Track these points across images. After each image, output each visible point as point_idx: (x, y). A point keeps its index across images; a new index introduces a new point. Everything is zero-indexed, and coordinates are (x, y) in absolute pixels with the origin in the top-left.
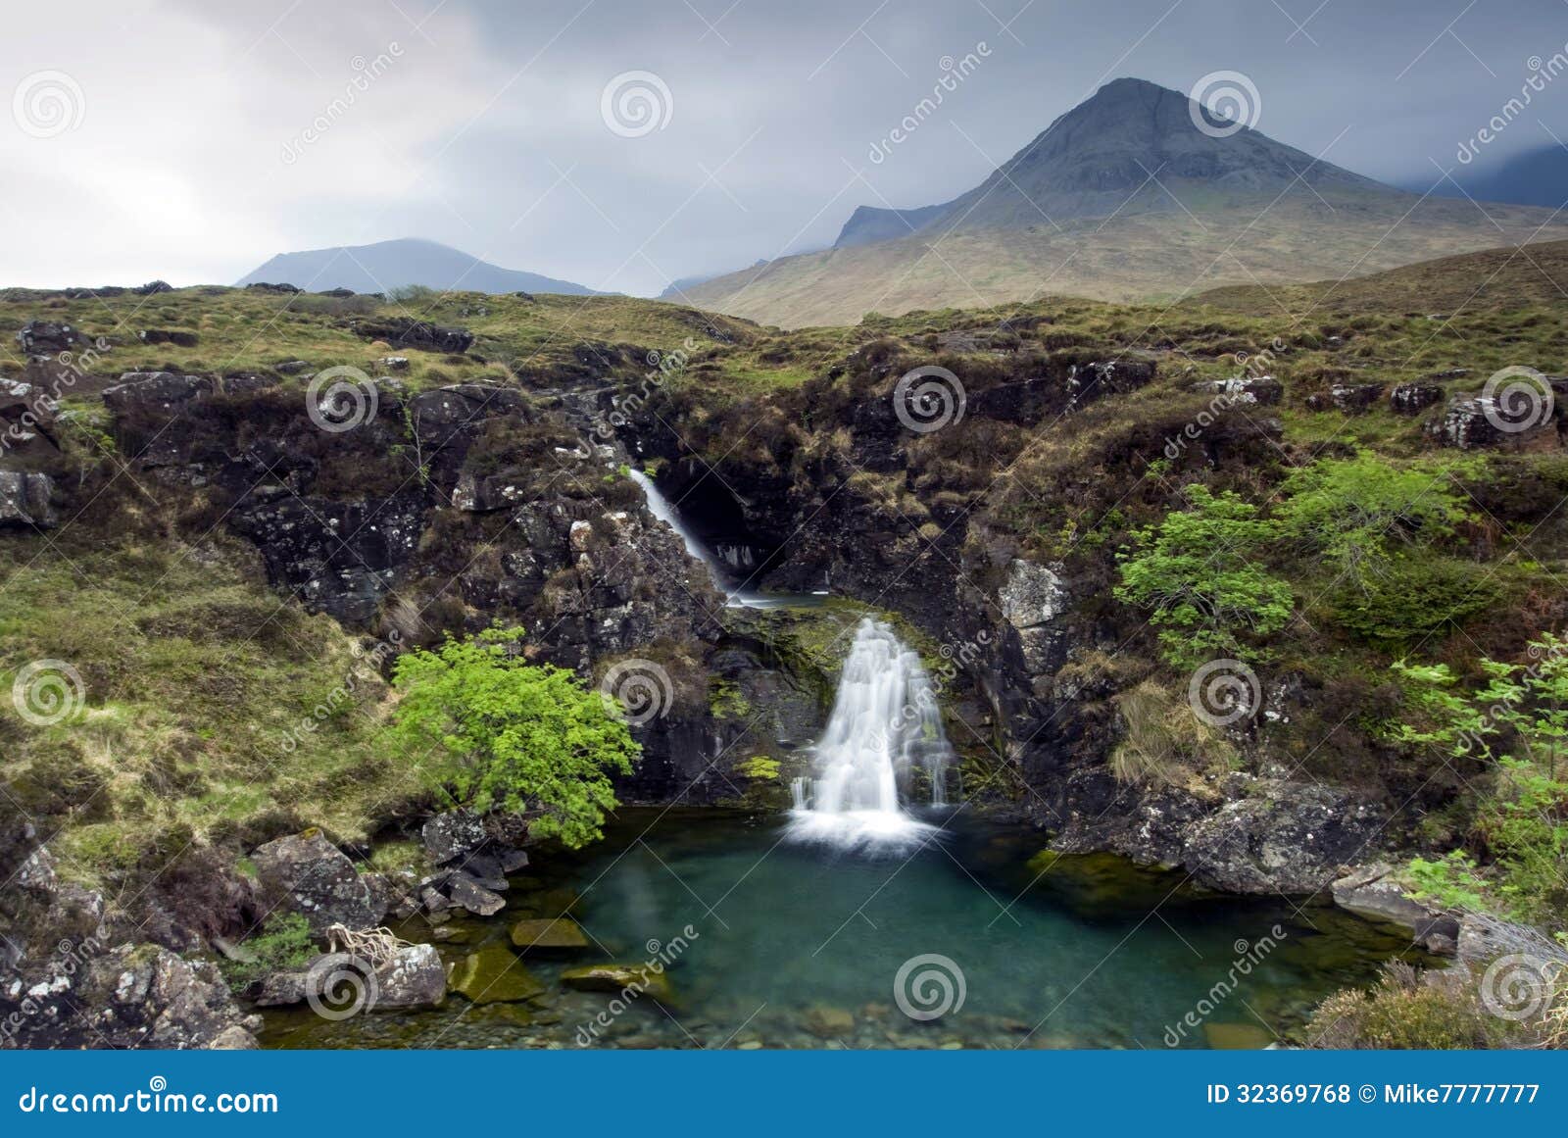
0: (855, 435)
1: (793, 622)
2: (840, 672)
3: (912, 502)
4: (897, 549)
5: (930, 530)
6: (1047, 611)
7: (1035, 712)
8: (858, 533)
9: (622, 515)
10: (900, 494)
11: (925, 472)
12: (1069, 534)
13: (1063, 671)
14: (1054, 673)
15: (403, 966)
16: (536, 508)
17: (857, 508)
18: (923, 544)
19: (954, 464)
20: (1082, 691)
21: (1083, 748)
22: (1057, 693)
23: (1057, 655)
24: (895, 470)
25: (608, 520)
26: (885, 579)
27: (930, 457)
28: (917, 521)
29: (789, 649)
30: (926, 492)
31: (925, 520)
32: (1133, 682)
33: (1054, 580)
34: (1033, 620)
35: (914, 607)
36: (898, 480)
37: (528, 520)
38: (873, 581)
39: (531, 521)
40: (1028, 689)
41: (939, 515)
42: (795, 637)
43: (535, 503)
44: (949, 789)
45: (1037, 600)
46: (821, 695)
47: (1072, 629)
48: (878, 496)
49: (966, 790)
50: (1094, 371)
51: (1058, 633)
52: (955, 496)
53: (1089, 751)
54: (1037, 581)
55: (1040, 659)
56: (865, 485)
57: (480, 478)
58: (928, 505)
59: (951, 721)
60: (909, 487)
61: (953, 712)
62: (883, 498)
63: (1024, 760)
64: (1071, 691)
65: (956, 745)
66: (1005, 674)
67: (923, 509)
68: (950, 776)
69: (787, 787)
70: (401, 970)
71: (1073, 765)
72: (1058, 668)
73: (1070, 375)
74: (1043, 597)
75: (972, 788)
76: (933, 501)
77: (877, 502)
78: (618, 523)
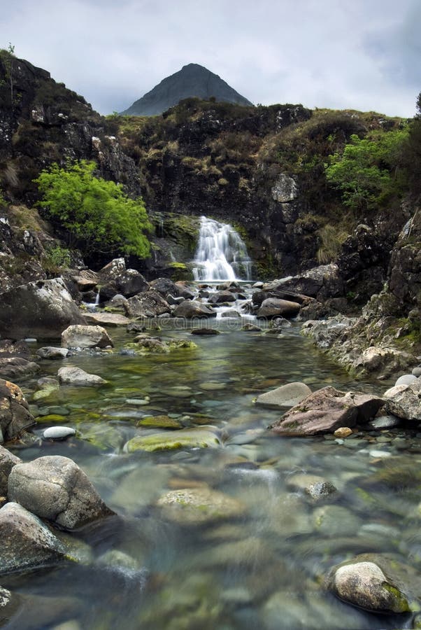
0: (180, 142)
1: (170, 217)
2: (198, 234)
3: (214, 168)
4: (209, 189)
5: (223, 181)
6: (292, 196)
7: (287, 240)
8: (189, 184)
9: (114, 138)
10: (209, 165)
11: (220, 155)
12: (300, 164)
13: (297, 222)
14: (294, 222)
15: (117, 265)
16: (74, 126)
17: (188, 173)
18: (221, 187)
19: (232, 151)
20: (304, 229)
21: (304, 253)
22: (295, 231)
23: (295, 215)
24: (204, 155)
25: (107, 139)
26: (203, 205)
27: (222, 148)
28: (217, 177)
29: (171, 227)
30: (220, 164)
31: (221, 177)
32: (322, 226)
33: (294, 183)
34: (287, 199)
35: (220, 212)
36: (207, 159)
37: (70, 132)
38: (197, 206)
39: (72, 133)
40: (284, 230)
41: (226, 174)
42: (173, 222)
43: (74, 123)
44: (253, 275)
45: (288, 191)
46: (189, 245)
47: (300, 205)
48: (197, 167)
49: (259, 276)
50: (289, 112)
51: (295, 206)
52: (234, 166)
53: (306, 254)
54: (289, 183)
55: (289, 216)
56: (190, 163)
57: (46, 106)
58: (221, 170)
59: (251, 248)
60: (212, 162)
61: (251, 244)
62: (200, 168)
63: (282, 260)
64: (300, 230)
65: (253, 259)
66: (272, 227)
67: (219, 172)
68: (253, 269)
69: (191, 271)
70: (116, 267)
71: (301, 259)
72: (295, 220)
73: (278, 115)
74: (290, 190)
75: (261, 274)
76: (224, 168)
77: (197, 170)
78: (112, 141)
